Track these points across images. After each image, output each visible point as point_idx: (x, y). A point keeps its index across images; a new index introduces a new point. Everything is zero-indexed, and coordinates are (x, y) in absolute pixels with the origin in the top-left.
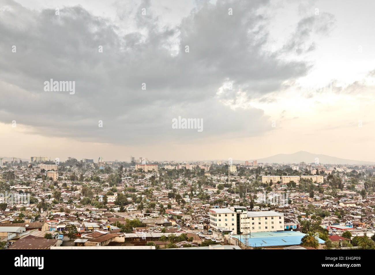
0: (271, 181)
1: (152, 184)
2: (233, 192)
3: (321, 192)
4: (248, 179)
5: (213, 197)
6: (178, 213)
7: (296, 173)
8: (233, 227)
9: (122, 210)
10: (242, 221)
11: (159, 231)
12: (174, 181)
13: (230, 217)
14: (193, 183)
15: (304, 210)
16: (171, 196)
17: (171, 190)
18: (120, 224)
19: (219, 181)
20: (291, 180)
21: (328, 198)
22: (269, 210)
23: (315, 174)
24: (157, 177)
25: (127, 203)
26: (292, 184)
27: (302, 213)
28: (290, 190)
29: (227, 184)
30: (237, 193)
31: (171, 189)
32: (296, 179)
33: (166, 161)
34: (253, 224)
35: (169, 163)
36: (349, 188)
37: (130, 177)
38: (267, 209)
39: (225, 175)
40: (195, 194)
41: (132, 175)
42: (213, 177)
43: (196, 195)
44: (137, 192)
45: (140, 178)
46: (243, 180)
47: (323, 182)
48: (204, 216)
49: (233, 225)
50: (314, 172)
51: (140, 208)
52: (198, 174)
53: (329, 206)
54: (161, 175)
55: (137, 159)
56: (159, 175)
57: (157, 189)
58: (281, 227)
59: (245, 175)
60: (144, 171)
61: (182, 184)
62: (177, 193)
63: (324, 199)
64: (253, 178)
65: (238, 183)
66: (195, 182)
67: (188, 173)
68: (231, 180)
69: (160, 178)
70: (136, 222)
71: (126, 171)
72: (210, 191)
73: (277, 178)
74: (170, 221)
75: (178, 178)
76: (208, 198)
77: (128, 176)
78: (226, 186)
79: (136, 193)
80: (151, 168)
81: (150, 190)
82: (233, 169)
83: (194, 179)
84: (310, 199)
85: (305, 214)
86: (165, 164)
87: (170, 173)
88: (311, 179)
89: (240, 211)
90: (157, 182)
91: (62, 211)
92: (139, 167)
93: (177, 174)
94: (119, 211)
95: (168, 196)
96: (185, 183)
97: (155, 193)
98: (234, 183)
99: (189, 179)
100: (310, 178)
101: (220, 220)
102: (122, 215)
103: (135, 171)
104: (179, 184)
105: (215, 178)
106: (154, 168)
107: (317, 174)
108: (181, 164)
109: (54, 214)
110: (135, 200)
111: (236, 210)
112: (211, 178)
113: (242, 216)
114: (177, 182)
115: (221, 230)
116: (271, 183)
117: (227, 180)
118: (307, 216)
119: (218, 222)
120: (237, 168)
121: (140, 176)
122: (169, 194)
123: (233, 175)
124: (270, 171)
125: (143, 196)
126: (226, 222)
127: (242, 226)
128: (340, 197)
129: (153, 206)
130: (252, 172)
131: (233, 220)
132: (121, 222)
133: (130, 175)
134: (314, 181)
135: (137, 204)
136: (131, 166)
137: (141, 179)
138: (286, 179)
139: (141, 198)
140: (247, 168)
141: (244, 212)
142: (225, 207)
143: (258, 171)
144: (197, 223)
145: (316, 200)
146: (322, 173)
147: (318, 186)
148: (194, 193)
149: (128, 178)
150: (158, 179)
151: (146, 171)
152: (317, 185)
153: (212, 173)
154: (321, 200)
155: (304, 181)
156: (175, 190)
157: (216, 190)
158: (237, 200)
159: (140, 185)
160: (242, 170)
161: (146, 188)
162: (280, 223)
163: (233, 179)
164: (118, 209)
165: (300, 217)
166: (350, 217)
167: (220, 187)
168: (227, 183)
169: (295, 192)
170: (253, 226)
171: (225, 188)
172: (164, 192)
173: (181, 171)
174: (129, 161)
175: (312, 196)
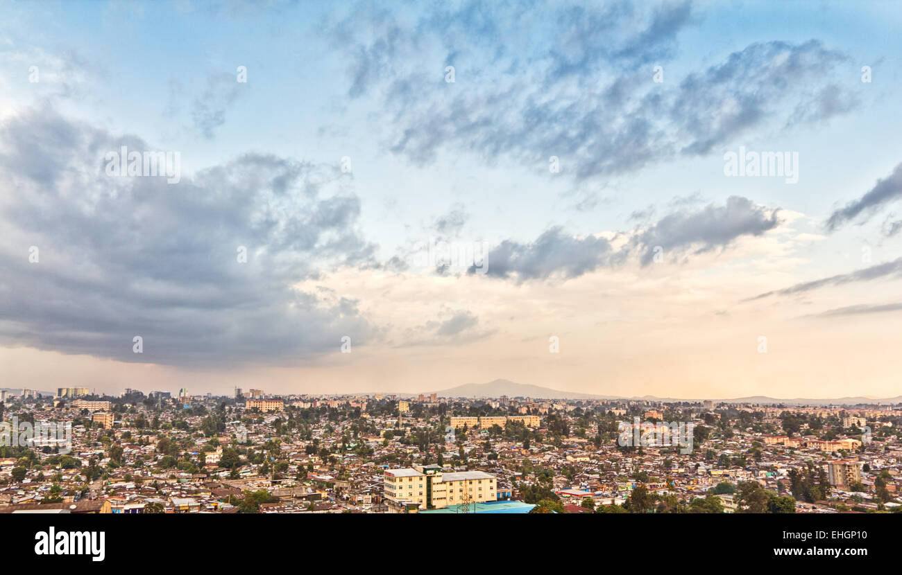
0: (465, 424)
1: (278, 432)
2: (408, 443)
3: (539, 440)
4: (428, 422)
5: (378, 452)
6: (328, 478)
7: (497, 412)
8: (421, 498)
9: (235, 476)
10: (434, 488)
11: (303, 508)
12: (313, 426)
13: (416, 481)
14: (343, 429)
15: (517, 469)
16: (310, 450)
17: (309, 442)
18: (234, 500)
19: (384, 426)
20: (494, 423)
21: (549, 449)
22: (467, 470)
23: (525, 414)
24: (285, 420)
25: (240, 464)
26: (495, 430)
27: (516, 474)
28: (494, 438)
29: (399, 431)
30: (415, 444)
31: (309, 439)
32: (500, 421)
33: (294, 396)
34: (451, 492)
35: (298, 398)
36: (577, 434)
37: (238, 422)
38: (463, 467)
39: (393, 416)
40: (349, 447)
41: (242, 417)
42: (374, 420)
43: (350, 449)
44: (253, 445)
45: (255, 423)
46: (421, 425)
47: (539, 425)
48: (368, 483)
49: (421, 494)
50: (524, 410)
51: (263, 472)
52: (351, 415)
53: (552, 461)
54: (291, 417)
55: (245, 391)
56: (287, 418)
57: (286, 440)
58: (493, 495)
59: (423, 416)
60: (261, 412)
61: (326, 432)
62: (320, 446)
63: (544, 451)
64: (437, 421)
65: (415, 429)
66: (347, 428)
67: (334, 415)
68: (403, 424)
69: (290, 422)
70: (262, 494)
71: (230, 411)
72: (373, 442)
73: (472, 421)
74: (318, 492)
75: (318, 421)
76: (371, 452)
77: (234, 420)
78: (397, 433)
79: (252, 448)
80: (272, 406)
81: (276, 442)
82: (403, 408)
83: (344, 423)
84: (524, 452)
85: (520, 474)
86: (293, 400)
87: (306, 414)
88: (523, 420)
89: (432, 472)
90: (285, 428)
91: (128, 479)
92: (253, 404)
93: (317, 416)
94: (227, 478)
95: (306, 452)
96: (331, 430)
97: (285, 447)
98: (408, 429)
99: (337, 424)
100: (520, 420)
101: (401, 488)
102: (234, 484)
103: (247, 412)
104: (322, 432)
105: (378, 420)
106: (278, 406)
107: (529, 413)
108: (319, 400)
109: (115, 485)
110: (252, 458)
111: (425, 470)
112: (373, 421)
113: (434, 480)
114: (318, 428)
115: (403, 503)
116: (465, 429)
117: (397, 425)
118: (523, 477)
119: (397, 491)
120: (409, 405)
121: (256, 419)
122: (308, 447)
123: (404, 416)
124: (459, 409)
125: (265, 452)
126: (410, 491)
127: (435, 495)
128: (566, 447)
129: (284, 467)
130: (433, 411)
131: (421, 486)
132: (238, 496)
133: (239, 418)
134: (526, 424)
135: (256, 465)
136: (237, 404)
137: (257, 425)
138: (487, 422)
139: (262, 455)
140: (424, 405)
141: (438, 474)
142: (399, 466)
143: (442, 409)
144: (362, 494)
145: (532, 453)
146: (535, 412)
147: (534, 432)
148: (347, 445)
149: (235, 422)
150: (286, 423)
151: (264, 410)
152: (532, 430)
153: (371, 414)
154: (540, 452)
155: (513, 424)
156: (316, 442)
157: (381, 440)
158: (416, 455)
159: (257, 433)
160: (418, 408)
161: (267, 440)
162: (491, 488)
163: (405, 422)
164: (226, 473)
165: (513, 479)
166: (584, 477)
167: (388, 436)
168: (397, 429)
169: (501, 441)
170: (451, 495)
171: (395, 437)
172: (299, 444)
173: (323, 410)
174: (232, 395)
175: (526, 447)
